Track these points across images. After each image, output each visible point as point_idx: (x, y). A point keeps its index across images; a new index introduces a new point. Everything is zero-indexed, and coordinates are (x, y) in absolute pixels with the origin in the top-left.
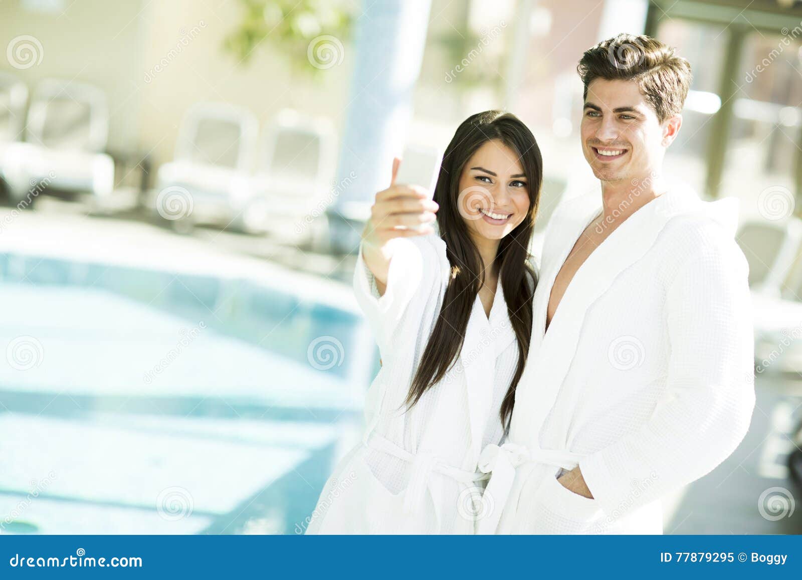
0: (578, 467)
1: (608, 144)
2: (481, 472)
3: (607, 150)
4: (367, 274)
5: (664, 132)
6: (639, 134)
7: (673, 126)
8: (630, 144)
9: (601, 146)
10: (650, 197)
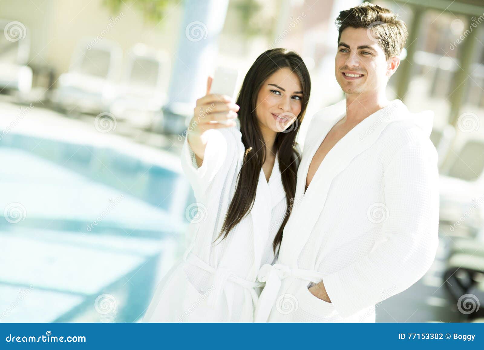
0: (322, 282)
1: (353, 70)
2: (259, 282)
3: (351, 73)
4: (190, 153)
5: (389, 66)
6: (373, 64)
7: (394, 64)
8: (366, 71)
9: (348, 71)
10: (377, 109)
